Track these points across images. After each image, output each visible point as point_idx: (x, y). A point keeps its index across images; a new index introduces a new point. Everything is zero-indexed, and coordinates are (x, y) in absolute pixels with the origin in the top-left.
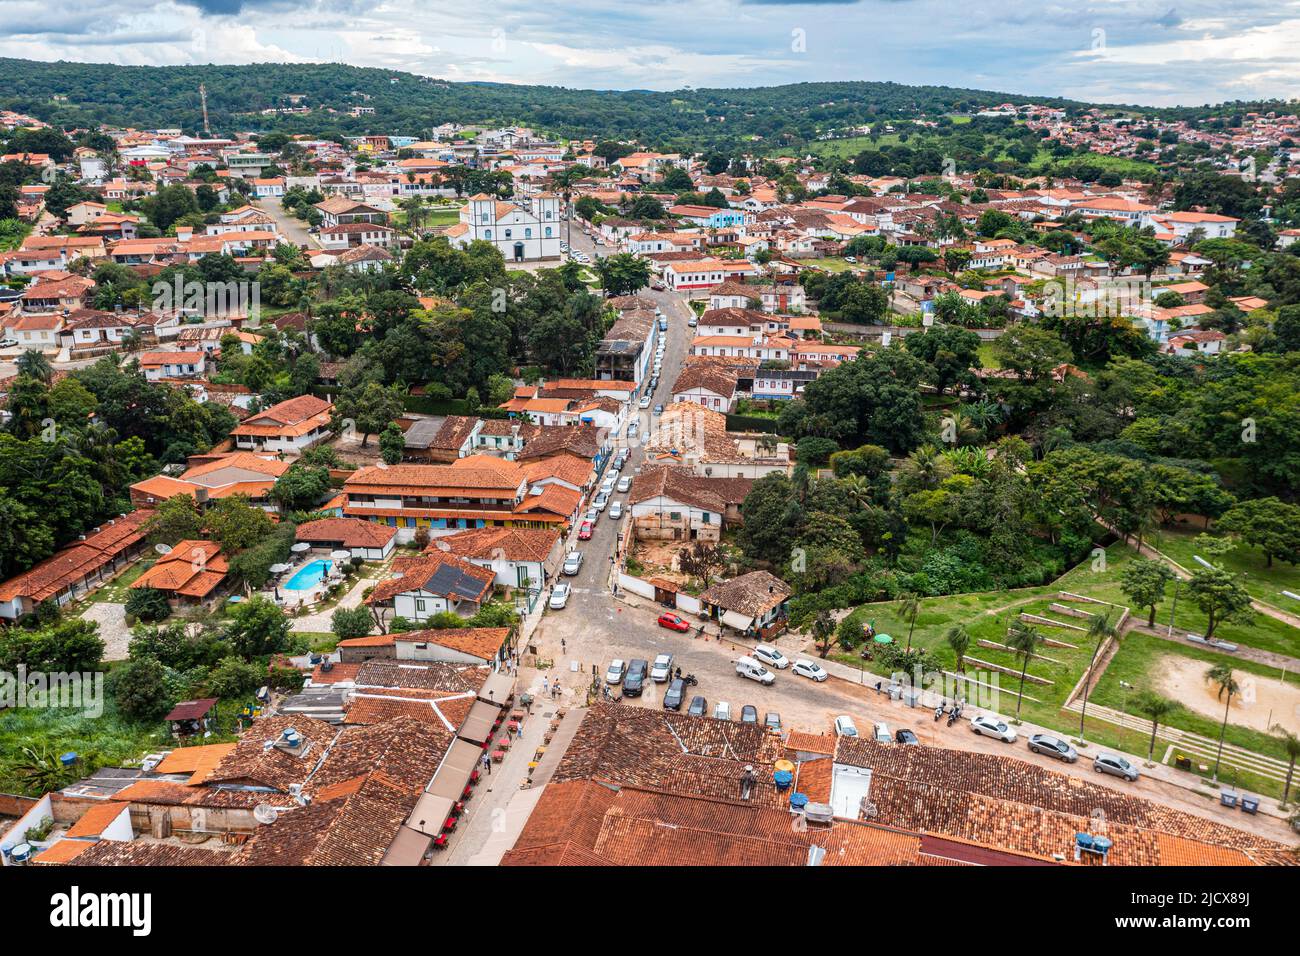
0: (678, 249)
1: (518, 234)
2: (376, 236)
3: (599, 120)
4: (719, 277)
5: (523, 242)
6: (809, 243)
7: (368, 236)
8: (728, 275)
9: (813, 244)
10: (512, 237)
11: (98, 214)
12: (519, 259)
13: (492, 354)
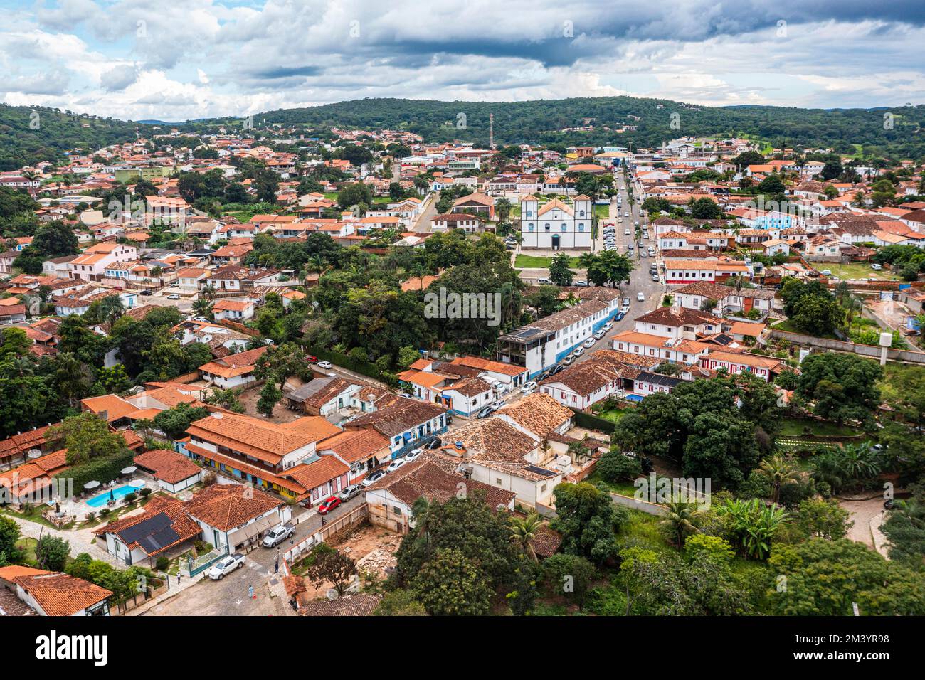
0: (692, 247)
1: (556, 228)
2: (468, 224)
3: (811, 132)
4: (710, 275)
5: (560, 234)
6: (837, 248)
7: (462, 224)
8: (720, 274)
9: (841, 249)
10: (551, 230)
11: (316, 201)
12: (556, 247)
13: (410, 330)
